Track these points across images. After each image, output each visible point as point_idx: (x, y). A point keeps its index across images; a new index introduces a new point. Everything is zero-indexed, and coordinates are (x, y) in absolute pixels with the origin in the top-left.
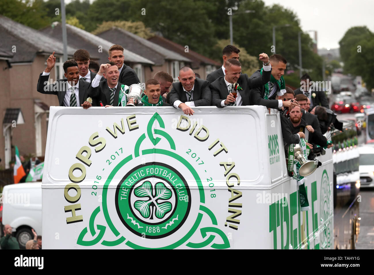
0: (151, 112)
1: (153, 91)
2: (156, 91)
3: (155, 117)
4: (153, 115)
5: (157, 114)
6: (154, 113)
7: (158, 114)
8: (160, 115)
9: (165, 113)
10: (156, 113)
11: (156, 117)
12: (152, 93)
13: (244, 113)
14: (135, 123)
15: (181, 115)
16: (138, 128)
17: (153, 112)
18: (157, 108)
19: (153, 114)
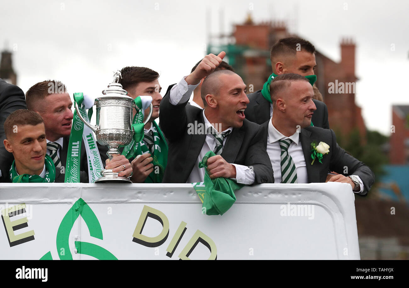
0: (65, 198)
1: (30, 140)
2: (37, 142)
3: (77, 210)
4: (71, 206)
5: (82, 203)
6: (74, 200)
7: (85, 203)
8: (88, 204)
9: (103, 200)
10: (80, 199)
11: (80, 210)
12: (28, 147)
13: (305, 202)
14: (25, 225)
15: (144, 205)
16: (32, 238)
17: (72, 198)
18: (84, 188)
19: (71, 203)
